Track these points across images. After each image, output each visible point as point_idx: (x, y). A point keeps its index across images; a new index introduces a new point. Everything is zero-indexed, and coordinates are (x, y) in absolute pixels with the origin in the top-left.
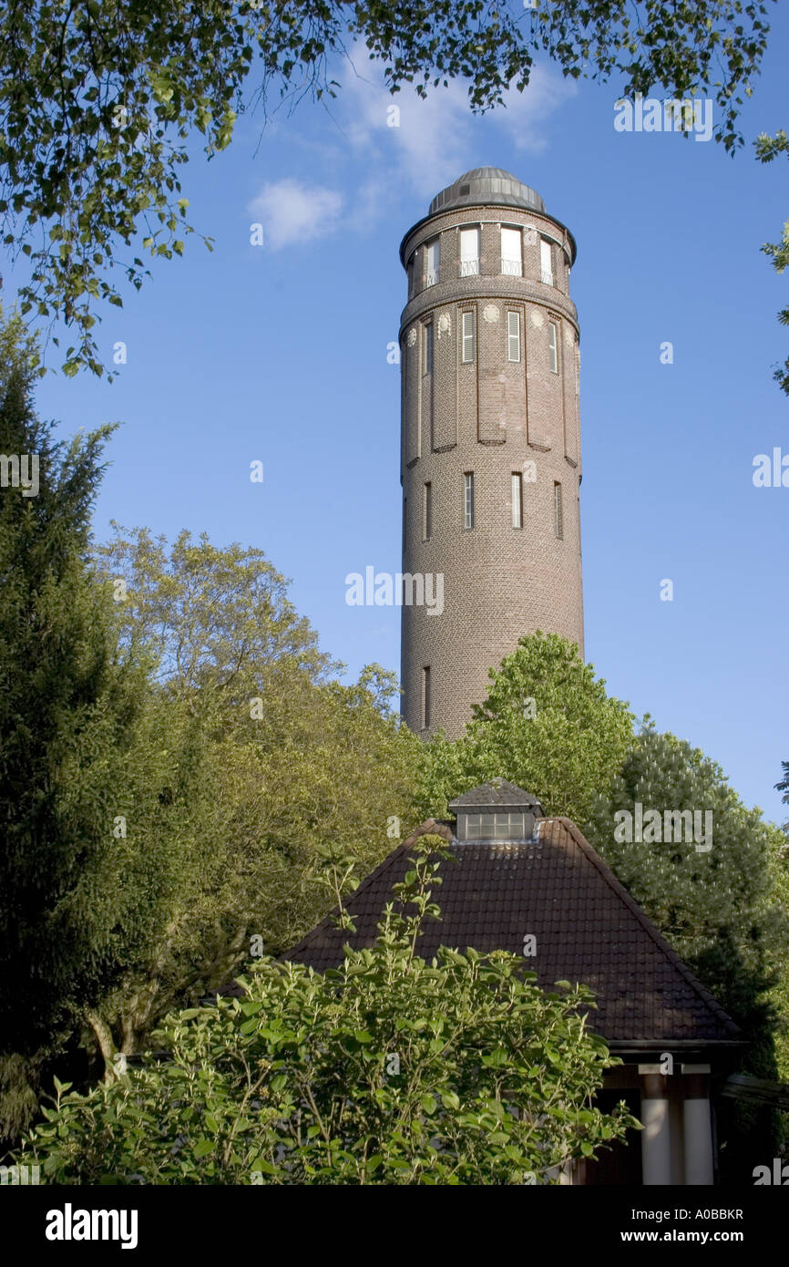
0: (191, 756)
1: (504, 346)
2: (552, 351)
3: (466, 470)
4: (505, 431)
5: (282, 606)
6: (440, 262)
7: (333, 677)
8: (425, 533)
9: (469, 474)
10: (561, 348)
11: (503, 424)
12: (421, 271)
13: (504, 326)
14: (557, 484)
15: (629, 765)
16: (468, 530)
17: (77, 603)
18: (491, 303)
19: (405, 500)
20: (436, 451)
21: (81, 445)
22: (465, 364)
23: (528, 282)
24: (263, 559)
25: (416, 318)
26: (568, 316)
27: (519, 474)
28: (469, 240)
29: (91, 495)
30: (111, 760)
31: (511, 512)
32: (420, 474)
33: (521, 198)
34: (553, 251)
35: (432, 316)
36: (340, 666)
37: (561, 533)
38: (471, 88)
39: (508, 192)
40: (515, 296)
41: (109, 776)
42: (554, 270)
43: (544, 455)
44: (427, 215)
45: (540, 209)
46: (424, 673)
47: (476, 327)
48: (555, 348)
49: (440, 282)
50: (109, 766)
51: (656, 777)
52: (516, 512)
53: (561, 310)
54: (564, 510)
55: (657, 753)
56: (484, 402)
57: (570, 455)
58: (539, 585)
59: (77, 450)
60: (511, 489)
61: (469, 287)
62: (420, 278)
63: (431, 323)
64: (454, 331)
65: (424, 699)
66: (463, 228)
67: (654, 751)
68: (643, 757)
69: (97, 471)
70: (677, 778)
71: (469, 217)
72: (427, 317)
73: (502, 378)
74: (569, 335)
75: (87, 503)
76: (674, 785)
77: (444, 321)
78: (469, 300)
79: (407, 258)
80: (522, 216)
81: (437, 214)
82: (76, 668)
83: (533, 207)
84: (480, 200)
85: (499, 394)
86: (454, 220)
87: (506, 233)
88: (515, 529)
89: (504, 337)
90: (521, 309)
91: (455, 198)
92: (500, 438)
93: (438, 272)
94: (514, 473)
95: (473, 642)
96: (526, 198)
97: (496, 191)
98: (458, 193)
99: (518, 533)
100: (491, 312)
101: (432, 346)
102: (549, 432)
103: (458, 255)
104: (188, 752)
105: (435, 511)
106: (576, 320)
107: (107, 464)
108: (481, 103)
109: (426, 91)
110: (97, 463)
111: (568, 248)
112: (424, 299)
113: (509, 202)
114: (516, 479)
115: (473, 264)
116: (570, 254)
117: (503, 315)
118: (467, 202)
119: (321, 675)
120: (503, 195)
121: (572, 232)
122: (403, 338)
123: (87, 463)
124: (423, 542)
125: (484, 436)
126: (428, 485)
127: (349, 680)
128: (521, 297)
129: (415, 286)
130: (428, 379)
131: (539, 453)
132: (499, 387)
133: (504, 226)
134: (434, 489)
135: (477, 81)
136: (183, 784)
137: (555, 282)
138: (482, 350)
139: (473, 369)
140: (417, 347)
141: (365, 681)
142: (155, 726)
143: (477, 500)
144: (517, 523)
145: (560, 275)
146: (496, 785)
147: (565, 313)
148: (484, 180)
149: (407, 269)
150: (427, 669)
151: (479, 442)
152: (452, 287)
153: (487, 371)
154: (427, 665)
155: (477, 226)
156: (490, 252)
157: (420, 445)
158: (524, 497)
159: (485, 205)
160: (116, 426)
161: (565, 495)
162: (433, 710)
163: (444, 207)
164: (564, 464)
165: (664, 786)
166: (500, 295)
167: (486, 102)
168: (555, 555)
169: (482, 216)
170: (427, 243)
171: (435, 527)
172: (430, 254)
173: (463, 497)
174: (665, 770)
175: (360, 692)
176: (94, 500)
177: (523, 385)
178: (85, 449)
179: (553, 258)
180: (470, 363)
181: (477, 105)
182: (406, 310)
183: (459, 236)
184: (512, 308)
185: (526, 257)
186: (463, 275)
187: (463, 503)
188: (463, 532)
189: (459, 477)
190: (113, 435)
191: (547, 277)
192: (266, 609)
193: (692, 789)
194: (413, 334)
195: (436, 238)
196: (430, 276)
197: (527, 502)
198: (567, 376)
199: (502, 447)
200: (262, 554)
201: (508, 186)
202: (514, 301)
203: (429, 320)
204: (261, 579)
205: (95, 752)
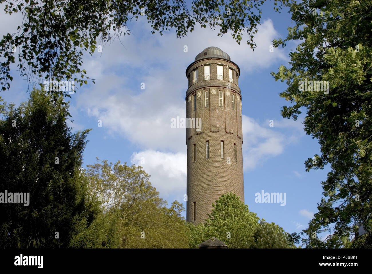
0: (112, 231)
1: (218, 101)
2: (233, 103)
3: (206, 140)
4: (219, 128)
5: (147, 183)
6: (198, 76)
7: (164, 206)
8: (194, 160)
9: (207, 141)
10: (236, 102)
11: (218, 126)
12: (193, 79)
13: (218, 95)
14: (235, 144)
15: (256, 233)
16: (207, 159)
17: (76, 183)
18: (214, 88)
19: (188, 150)
20: (197, 134)
21: (79, 135)
22: (206, 107)
23: (225, 82)
24: (142, 169)
25: (191, 93)
26: (238, 92)
27: (223, 141)
28: (207, 69)
29: (82, 150)
30: (85, 233)
31: (220, 153)
32: (193, 141)
33: (223, 56)
34: (233, 72)
35: (196, 92)
36: (166, 202)
37: (236, 160)
38: (177, 31)
39: (219, 54)
40: (221, 86)
41: (84, 238)
42: (233, 78)
43: (230, 135)
44: (194, 61)
45: (229, 59)
46: (194, 204)
47: (209, 95)
48: (234, 102)
49: (198, 82)
50: (84, 234)
51: (264, 236)
52: (222, 153)
53: (235, 90)
54: (237, 152)
55: (265, 229)
56: (212, 119)
57: (239, 135)
58: (230, 176)
59: (78, 136)
60: (220, 146)
61: (207, 83)
62: (192, 81)
63: (195, 95)
64: (203, 97)
65: (194, 212)
66: (205, 65)
67: (264, 228)
68: (261, 230)
69: (84, 143)
70: (271, 237)
71: (207, 62)
72: (194, 93)
73: (217, 112)
74: (238, 98)
75: (81, 153)
76: (270, 239)
77: (199, 94)
78: (207, 88)
79: (188, 75)
80: (223, 61)
81: (197, 61)
82: (75, 204)
83: (226, 59)
84: (210, 57)
85: (216, 116)
86: (202, 63)
87: (218, 67)
88: (222, 158)
89: (218, 99)
90: (223, 90)
91: (202, 56)
92: (217, 130)
93: (197, 79)
94: (221, 141)
95: (209, 194)
96: (224, 56)
97: (215, 54)
98: (204, 54)
99: (223, 160)
100: (214, 91)
101: (196, 102)
102: (232, 128)
103: (204, 74)
104: (111, 230)
105: (197, 153)
106: (240, 93)
107: (88, 141)
108: (180, 35)
109: (162, 33)
110: (84, 141)
111: (237, 71)
112: (193, 87)
113: (219, 57)
114: (222, 143)
115: (208, 76)
116: (238, 73)
117: (218, 92)
118: (206, 57)
119: (160, 205)
120: (217, 55)
121: (239, 67)
122: (187, 99)
123: (81, 141)
124: (193, 163)
125: (212, 130)
126: (195, 145)
127: (169, 207)
128: (223, 86)
129: (190, 83)
130: (195, 112)
131: (229, 135)
132: (216, 114)
133: (218, 65)
134: (197, 146)
135: (179, 28)
136: (109, 240)
137: (234, 82)
138: (211, 103)
139: (208, 109)
140: (191, 102)
141: (173, 207)
142: (101, 222)
143: (210, 150)
144: (222, 157)
145: (235, 80)
146: (213, 240)
147: (237, 91)
148: (211, 51)
149: (188, 78)
150: (195, 203)
151: (210, 131)
152: (202, 84)
153: (213, 109)
154: (194, 201)
155: (209, 65)
156: (213, 73)
157: (192, 132)
158: (225, 148)
159: (212, 58)
160: (91, 130)
161: (237, 148)
162: (197, 215)
163: (199, 59)
164: (237, 138)
165: (267, 239)
166: (216, 86)
167: (181, 35)
168: (235, 167)
169: (211, 62)
170: (194, 70)
171: (197, 158)
172: (195, 73)
173: (205, 148)
174: (267, 234)
175: (171, 210)
176: (83, 152)
177: (224, 113)
178: (81, 136)
179: (233, 74)
180: (208, 107)
181: (179, 36)
182: (188, 90)
183: (204, 68)
184: (220, 90)
185: (225, 74)
186: (205, 80)
187: (206, 151)
188: (206, 159)
189: (204, 142)
190: (90, 132)
191: (231, 80)
192: (142, 185)
193: (276, 240)
194: (190, 98)
195: (197, 68)
196: (195, 80)
197: (225, 150)
198: (238, 110)
199: (218, 133)
200: (141, 167)
201: (219, 52)
202: (221, 87)
203: (195, 94)
204: (142, 175)
205: (79, 230)
